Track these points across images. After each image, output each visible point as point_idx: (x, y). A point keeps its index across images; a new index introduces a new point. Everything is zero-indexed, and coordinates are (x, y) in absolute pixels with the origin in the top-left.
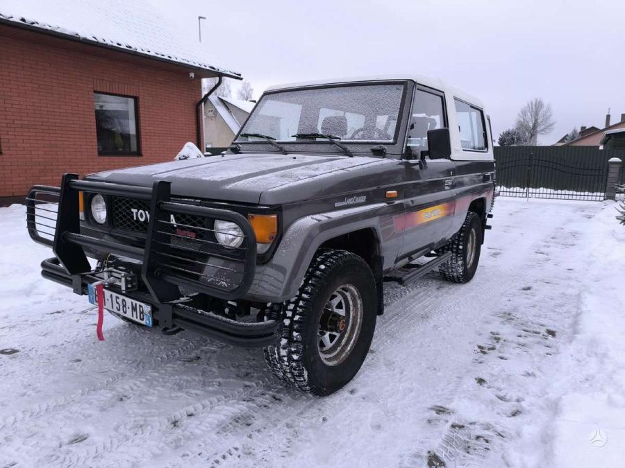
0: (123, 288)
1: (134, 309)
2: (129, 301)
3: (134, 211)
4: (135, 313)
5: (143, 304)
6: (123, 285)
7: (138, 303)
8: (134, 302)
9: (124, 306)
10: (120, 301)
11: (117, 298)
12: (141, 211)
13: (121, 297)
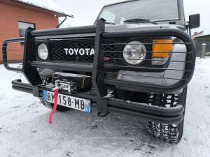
0: (69, 91)
1: (77, 103)
2: (73, 99)
3: (66, 49)
4: (77, 106)
5: (84, 100)
6: (69, 89)
7: (80, 99)
8: (77, 99)
9: (69, 101)
10: (66, 99)
11: (64, 97)
12: (71, 49)
13: (67, 97)
